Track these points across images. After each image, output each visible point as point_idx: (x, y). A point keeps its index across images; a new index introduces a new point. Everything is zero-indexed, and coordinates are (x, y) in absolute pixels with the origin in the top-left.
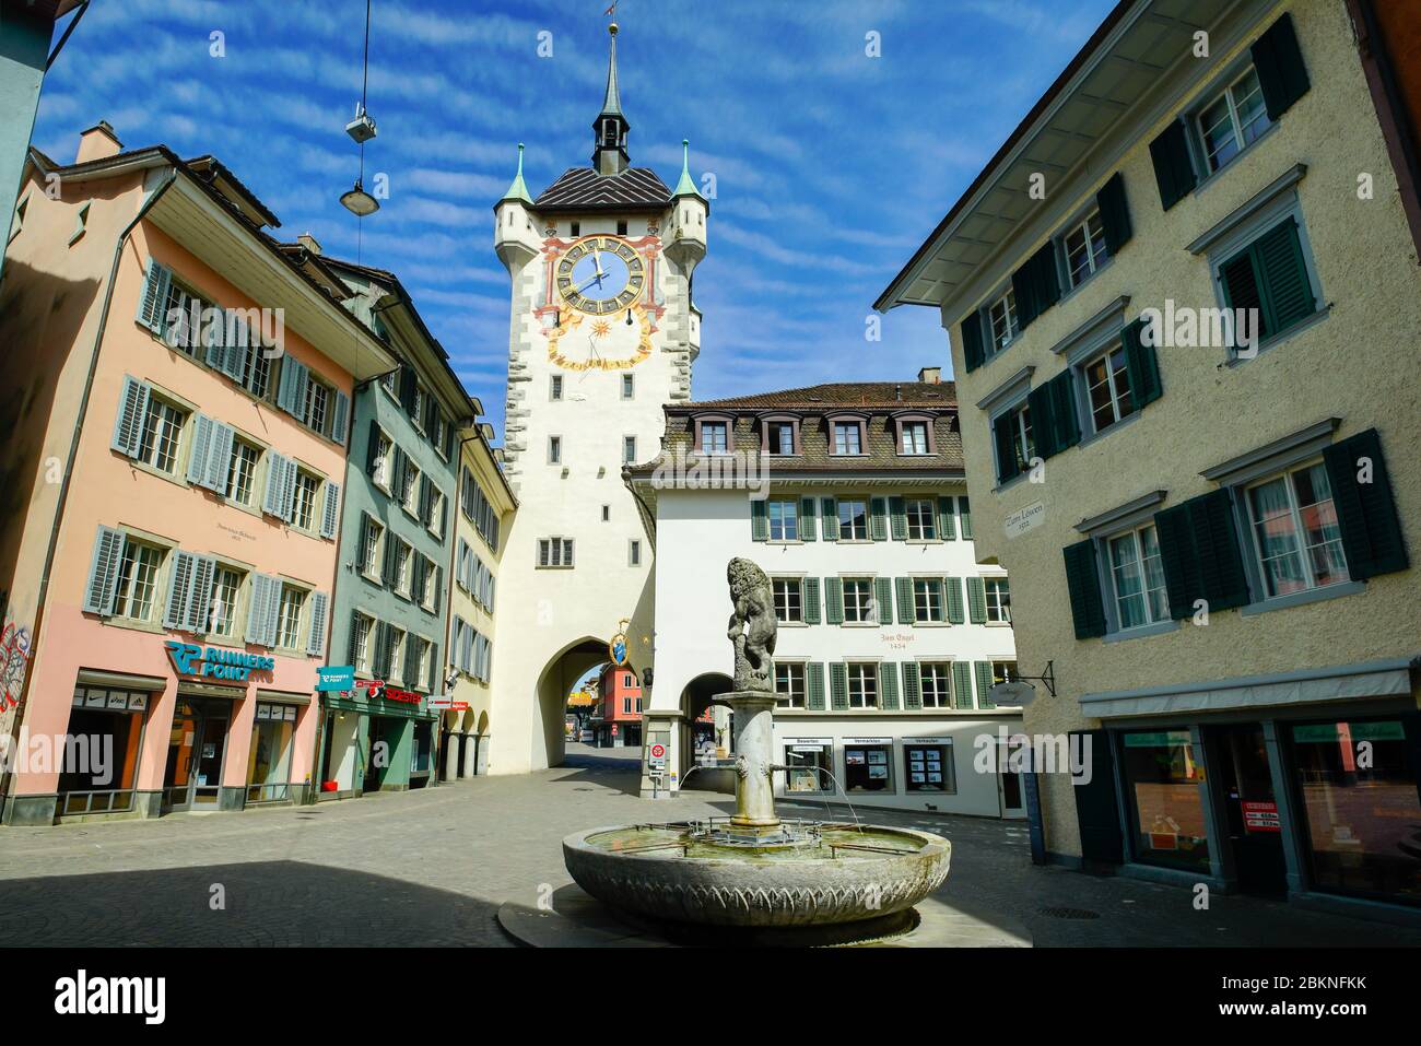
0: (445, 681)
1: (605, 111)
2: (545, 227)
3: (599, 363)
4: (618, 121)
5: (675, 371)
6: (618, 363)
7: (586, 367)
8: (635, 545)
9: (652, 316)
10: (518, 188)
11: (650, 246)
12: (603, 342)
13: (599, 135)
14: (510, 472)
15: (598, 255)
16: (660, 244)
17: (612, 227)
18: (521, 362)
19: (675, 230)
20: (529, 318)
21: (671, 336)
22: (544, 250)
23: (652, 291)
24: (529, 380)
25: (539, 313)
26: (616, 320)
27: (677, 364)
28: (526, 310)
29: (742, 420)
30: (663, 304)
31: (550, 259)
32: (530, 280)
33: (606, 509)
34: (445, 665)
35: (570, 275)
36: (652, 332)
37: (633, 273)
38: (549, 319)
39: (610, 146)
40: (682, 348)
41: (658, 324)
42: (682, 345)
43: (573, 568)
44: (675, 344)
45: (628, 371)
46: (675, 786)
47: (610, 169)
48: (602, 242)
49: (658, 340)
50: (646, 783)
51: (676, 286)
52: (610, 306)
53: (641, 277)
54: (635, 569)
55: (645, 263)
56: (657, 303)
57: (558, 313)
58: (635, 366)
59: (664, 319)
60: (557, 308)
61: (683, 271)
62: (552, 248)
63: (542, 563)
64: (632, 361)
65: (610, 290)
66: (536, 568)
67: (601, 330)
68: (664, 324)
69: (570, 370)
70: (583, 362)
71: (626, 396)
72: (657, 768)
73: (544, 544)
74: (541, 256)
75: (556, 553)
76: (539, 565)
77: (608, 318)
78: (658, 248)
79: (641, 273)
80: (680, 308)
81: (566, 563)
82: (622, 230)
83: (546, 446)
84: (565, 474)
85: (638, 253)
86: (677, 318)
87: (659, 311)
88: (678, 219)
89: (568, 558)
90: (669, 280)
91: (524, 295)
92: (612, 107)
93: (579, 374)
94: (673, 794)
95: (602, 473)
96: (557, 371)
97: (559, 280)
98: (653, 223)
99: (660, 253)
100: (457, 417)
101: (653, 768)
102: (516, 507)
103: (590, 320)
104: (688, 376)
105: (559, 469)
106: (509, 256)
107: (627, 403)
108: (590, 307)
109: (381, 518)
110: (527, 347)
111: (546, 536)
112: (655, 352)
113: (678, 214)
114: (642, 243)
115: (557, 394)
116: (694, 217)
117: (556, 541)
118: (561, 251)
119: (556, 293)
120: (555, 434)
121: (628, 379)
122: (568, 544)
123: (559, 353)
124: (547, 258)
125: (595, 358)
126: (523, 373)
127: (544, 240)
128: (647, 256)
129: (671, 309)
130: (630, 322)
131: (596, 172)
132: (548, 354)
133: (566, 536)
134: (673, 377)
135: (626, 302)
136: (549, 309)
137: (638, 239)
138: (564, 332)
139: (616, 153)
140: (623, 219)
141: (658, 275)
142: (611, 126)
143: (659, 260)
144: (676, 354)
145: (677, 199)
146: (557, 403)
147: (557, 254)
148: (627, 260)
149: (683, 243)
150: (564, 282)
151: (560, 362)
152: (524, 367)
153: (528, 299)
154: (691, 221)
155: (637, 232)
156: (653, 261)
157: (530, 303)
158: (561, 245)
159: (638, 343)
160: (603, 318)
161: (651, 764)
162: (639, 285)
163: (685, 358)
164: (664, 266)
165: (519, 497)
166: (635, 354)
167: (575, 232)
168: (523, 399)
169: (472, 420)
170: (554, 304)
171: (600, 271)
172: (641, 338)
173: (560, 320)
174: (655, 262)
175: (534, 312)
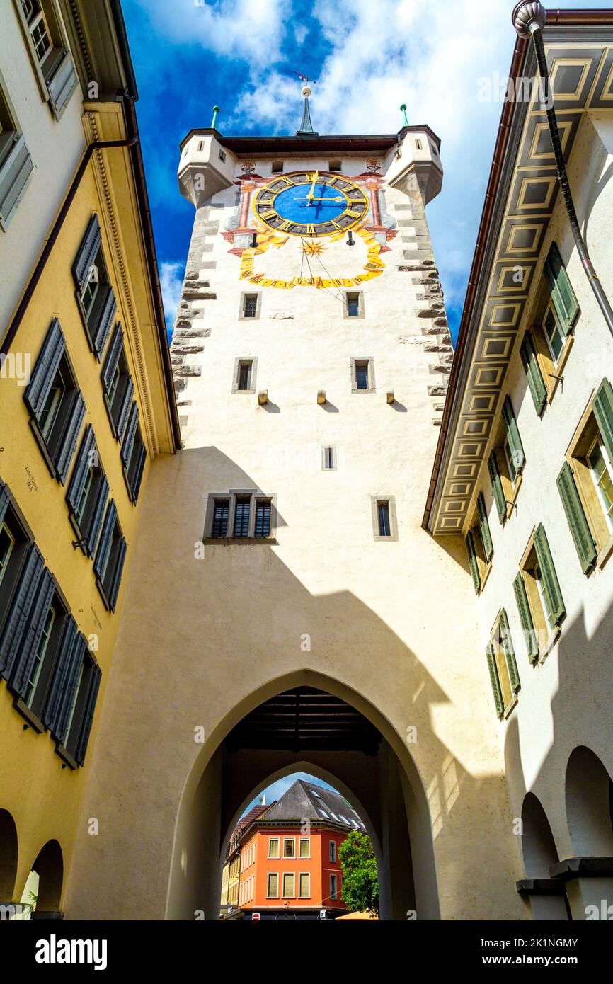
2: (240, 166)
3: (311, 281)
5: (421, 288)
6: (337, 281)
7: (293, 286)
8: (383, 507)
9: (381, 237)
11: (371, 180)
12: (317, 260)
16: (384, 180)
17: (322, 166)
18: (202, 279)
20: (219, 242)
21: (409, 255)
22: (239, 183)
23: (379, 216)
24: (212, 297)
25: (229, 236)
26: (331, 242)
27: (421, 282)
28: (212, 231)
30: (393, 227)
31: (246, 190)
33: (329, 453)
35: (271, 202)
36: (382, 251)
37: (352, 202)
38: (243, 240)
40: (426, 266)
41: (390, 244)
42: (426, 263)
43: (272, 541)
44: (416, 263)
45: (354, 289)
48: (312, 177)
51: (410, 212)
52: (325, 229)
53: (364, 204)
54: (387, 544)
55: (367, 193)
56: (386, 225)
57: (255, 235)
58: (361, 285)
59: (397, 240)
60: (253, 230)
62: (249, 181)
64: (358, 280)
67: (315, 250)
68: (396, 245)
69: (270, 287)
70: (289, 280)
71: (350, 314)
74: (235, 188)
75: (242, 518)
77: (322, 240)
78: (381, 182)
79: (363, 201)
80: (418, 230)
81: (258, 534)
82: (335, 168)
83: (234, 368)
84: (264, 403)
85: (358, 185)
86: (414, 239)
87: (390, 233)
89: (264, 527)
90: (399, 207)
93: (282, 291)
95: (323, 400)
96: (251, 289)
97: (257, 206)
98: (373, 163)
99: (385, 185)
103: (298, 241)
107: (352, 320)
108: (297, 230)
110: (211, 265)
111: (224, 491)
112: (390, 270)
114: (361, 178)
115: (251, 313)
117: (243, 500)
118: (260, 184)
119: (253, 218)
120: (246, 356)
121: (352, 297)
122: (264, 505)
123: (254, 272)
124: (243, 189)
125: (306, 277)
126: (205, 291)
128: (368, 188)
130: (351, 243)
132: (240, 272)
133: (262, 491)
134: (421, 295)
135: (346, 224)
136: (243, 231)
137: (355, 174)
138: (263, 251)
140: (335, 159)
141: (386, 202)
143: (383, 191)
144: (419, 272)
146: (251, 321)
147: (255, 186)
148: (343, 191)
150: (263, 207)
151: (256, 280)
152: (206, 285)
153: (216, 223)
155: (353, 169)
156: (376, 193)
157: (218, 226)
158: (261, 179)
159: (365, 261)
160: (316, 240)
162: (362, 211)
164: (391, 196)
166: (362, 272)
167: (278, 169)
168: (201, 317)
170: (250, 226)
172: (368, 257)
173: (258, 241)
174: (380, 195)
175: (223, 234)
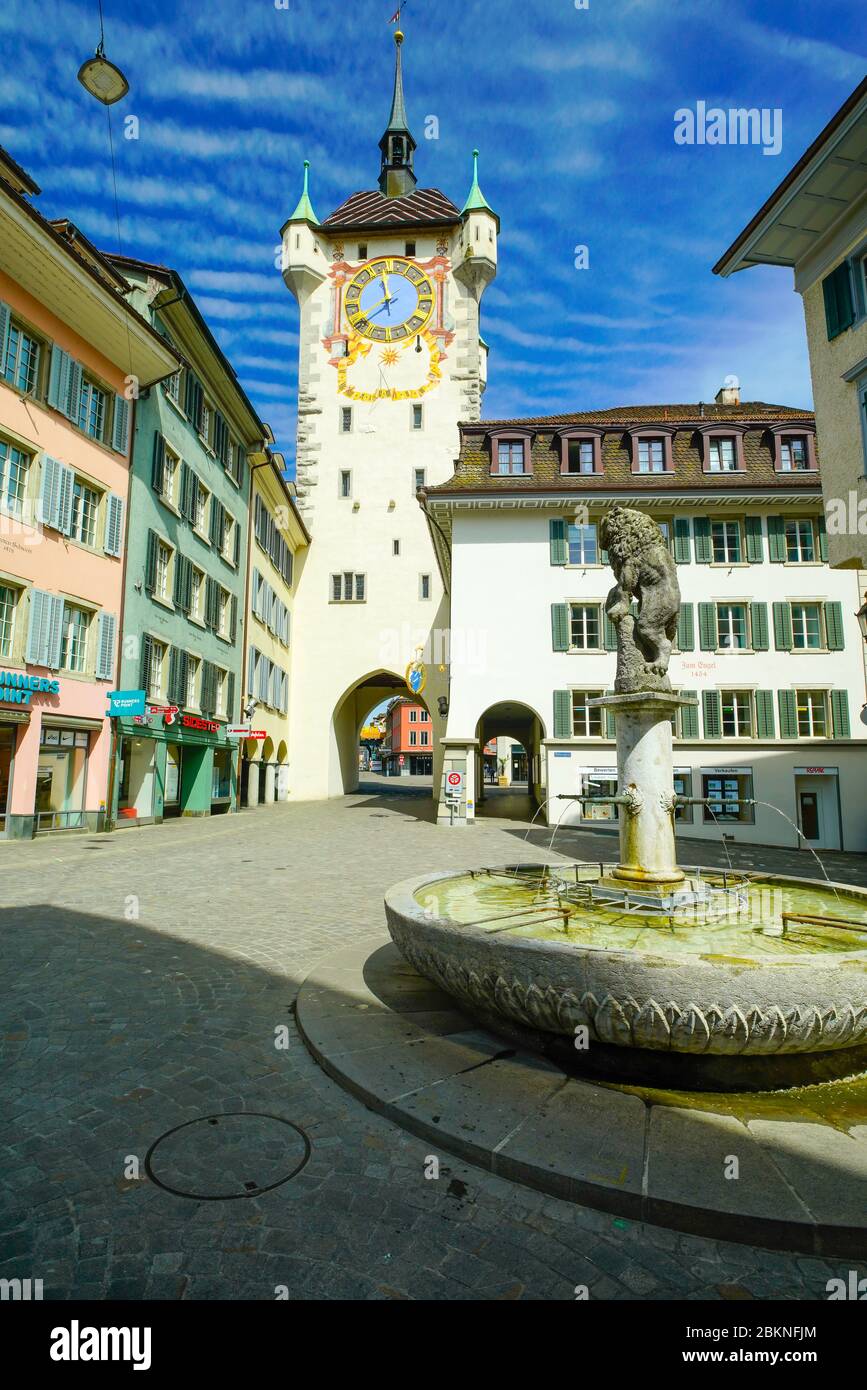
0: (243, 711)
1: (391, 127)
2: (332, 250)
3: (388, 393)
4: (405, 138)
5: (465, 399)
6: (407, 393)
7: (375, 398)
8: (426, 579)
9: (441, 342)
10: (305, 209)
11: (439, 267)
12: (392, 370)
13: (385, 155)
14: (303, 507)
15: (386, 278)
16: (449, 265)
17: (400, 248)
18: (310, 394)
19: (465, 248)
20: (318, 348)
21: (460, 363)
22: (332, 275)
23: (442, 316)
24: (319, 412)
25: (328, 344)
26: (404, 348)
27: (467, 393)
28: (315, 340)
29: (541, 438)
30: (452, 330)
31: (338, 284)
32: (317, 308)
33: (396, 543)
34: (243, 695)
35: (357, 301)
36: (441, 359)
37: (422, 297)
38: (338, 348)
39: (397, 165)
40: (472, 376)
41: (448, 351)
42: (472, 372)
43: (365, 602)
44: (464, 371)
45: (417, 401)
46: (470, 813)
47: (397, 190)
48: (390, 264)
49: (448, 368)
50: (443, 810)
51: (466, 309)
52: (399, 333)
53: (431, 301)
54: (425, 603)
55: (434, 286)
56: (447, 328)
57: (347, 342)
58: (425, 395)
59: (453, 345)
60: (346, 336)
61: (472, 293)
62: (340, 273)
63: (336, 598)
64: (422, 391)
65: (400, 314)
66: (330, 603)
67: (390, 358)
68: (454, 351)
69: (360, 401)
70: (372, 392)
71: (415, 427)
72: (454, 795)
73: (337, 579)
74: (329, 281)
75: (349, 587)
76: (332, 599)
77: (398, 346)
78: (447, 269)
79: (431, 297)
80: (470, 333)
81: (358, 598)
82: (411, 251)
83: (338, 478)
84: (356, 508)
85: (428, 275)
86: (467, 344)
87: (448, 337)
88: (468, 237)
89: (361, 593)
90: (458, 304)
91: (312, 324)
92: (398, 123)
93: (368, 405)
94: (470, 822)
95: (392, 507)
96: (347, 402)
97: (347, 306)
98: (442, 242)
99: (449, 275)
100: (248, 441)
101: (450, 795)
102: (309, 541)
103: (379, 348)
104: (477, 405)
105: (349, 503)
106: (296, 281)
107: (417, 433)
108: (379, 335)
109: (171, 539)
110: (317, 378)
111: (338, 571)
112: (445, 379)
113: (468, 231)
114: (431, 264)
115: (347, 426)
116: (484, 234)
117: (349, 576)
118: (349, 276)
119: (344, 321)
120: (345, 468)
121: (418, 409)
122: (360, 578)
123: (348, 384)
124: (335, 283)
125: (384, 388)
126: (312, 406)
127: (332, 264)
128: (436, 278)
129: (461, 335)
130: (419, 350)
131: (382, 194)
132: (337, 385)
133: (358, 571)
134: (462, 406)
135: (416, 327)
136: (338, 338)
137: (427, 259)
138: (353, 362)
139: (403, 172)
140: (411, 239)
141: (447, 298)
142: (398, 143)
143: (448, 283)
144: (466, 381)
145: (466, 215)
146: (347, 435)
147: (345, 279)
148: (416, 283)
149: (473, 262)
150: (352, 308)
151: (350, 393)
152: (314, 399)
153: (316, 328)
154: (482, 237)
155: (425, 253)
156: (442, 283)
157: (318, 332)
158: (349, 269)
159: (429, 370)
160: (392, 346)
161: (448, 791)
162: (428, 310)
163: (475, 386)
164: (453, 288)
165: (311, 532)
166: (425, 382)
167: (363, 254)
168: (314, 432)
169: (262, 443)
170: (343, 332)
171: (389, 296)
172: (431, 366)
173: (349, 349)
174: (445, 284)
175: (323, 341)
